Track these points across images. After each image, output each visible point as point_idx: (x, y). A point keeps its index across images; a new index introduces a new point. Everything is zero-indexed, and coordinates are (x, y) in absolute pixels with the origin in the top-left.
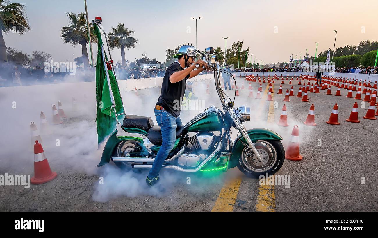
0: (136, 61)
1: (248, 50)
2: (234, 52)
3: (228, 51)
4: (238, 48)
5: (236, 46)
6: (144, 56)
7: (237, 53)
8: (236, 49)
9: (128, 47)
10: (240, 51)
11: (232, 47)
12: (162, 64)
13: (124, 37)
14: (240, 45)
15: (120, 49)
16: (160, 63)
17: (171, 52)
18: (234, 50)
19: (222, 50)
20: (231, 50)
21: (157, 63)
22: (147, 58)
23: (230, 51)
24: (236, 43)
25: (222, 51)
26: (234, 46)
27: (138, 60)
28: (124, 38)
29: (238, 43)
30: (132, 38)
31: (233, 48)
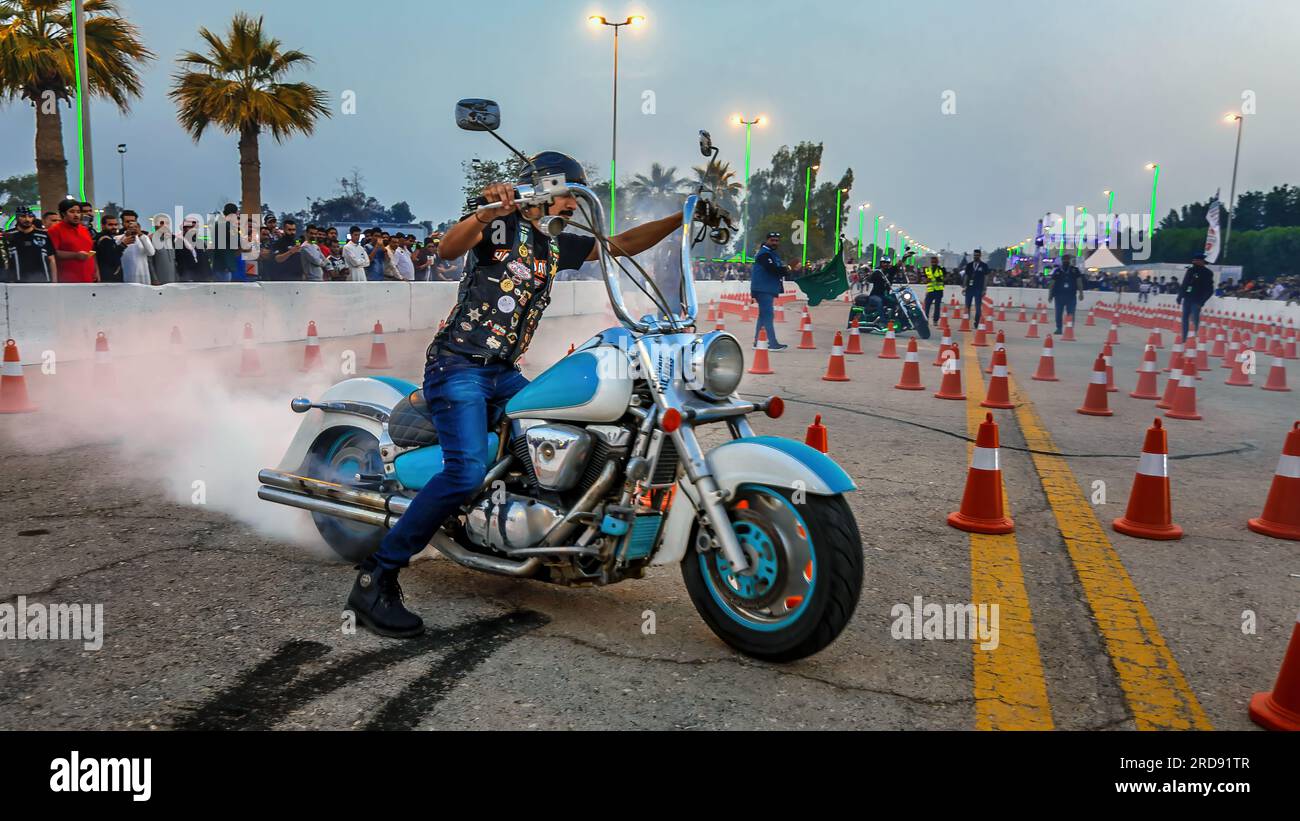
0: (308, 209)
1: (847, 181)
2: (780, 191)
3: (756, 182)
4: (802, 171)
5: (791, 162)
6: (349, 188)
7: (798, 197)
8: (790, 175)
9: (275, 131)
10: (812, 185)
11: (771, 168)
12: (435, 228)
13: (260, 79)
14: (810, 156)
15: (236, 135)
16: (427, 225)
17: (489, 170)
18: (783, 181)
19: (729, 175)
20: (769, 181)
21: (413, 222)
22: (363, 195)
23: (762, 186)
24: (791, 150)
25: (731, 181)
26: (781, 162)
27: (321, 203)
28: (262, 86)
29: (800, 150)
30: (299, 87)
31: (777, 171)
